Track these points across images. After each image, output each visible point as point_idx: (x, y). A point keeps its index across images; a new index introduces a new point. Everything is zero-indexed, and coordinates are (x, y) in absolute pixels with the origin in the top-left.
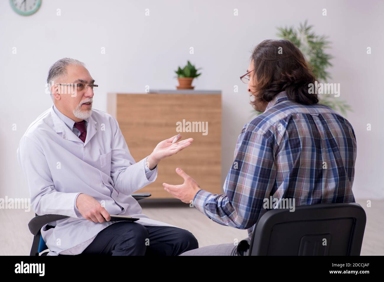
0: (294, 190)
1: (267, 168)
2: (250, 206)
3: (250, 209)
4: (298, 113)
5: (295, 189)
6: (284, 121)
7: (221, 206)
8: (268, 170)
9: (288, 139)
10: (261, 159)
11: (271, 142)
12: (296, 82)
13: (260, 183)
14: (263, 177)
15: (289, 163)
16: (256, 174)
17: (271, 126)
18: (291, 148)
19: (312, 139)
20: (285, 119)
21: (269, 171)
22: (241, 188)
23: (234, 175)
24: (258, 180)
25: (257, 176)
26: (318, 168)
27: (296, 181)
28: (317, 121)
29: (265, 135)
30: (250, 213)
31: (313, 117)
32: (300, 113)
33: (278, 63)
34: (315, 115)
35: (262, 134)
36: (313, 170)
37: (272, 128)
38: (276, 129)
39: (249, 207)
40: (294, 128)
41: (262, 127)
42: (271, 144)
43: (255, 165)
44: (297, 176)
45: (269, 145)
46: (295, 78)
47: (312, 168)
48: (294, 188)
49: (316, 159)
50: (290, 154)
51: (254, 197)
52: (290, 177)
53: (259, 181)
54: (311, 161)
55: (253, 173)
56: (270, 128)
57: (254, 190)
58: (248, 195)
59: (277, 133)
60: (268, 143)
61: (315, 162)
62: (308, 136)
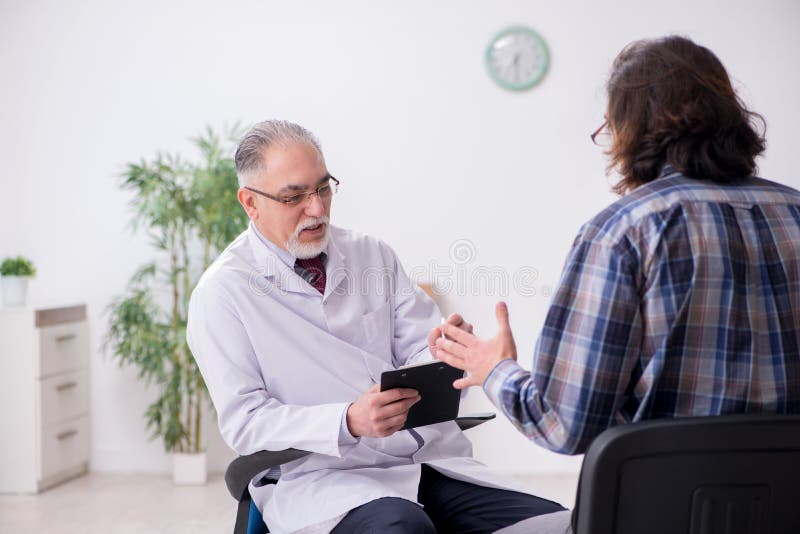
0: (678, 375)
1: (621, 322)
2: (583, 410)
3: (582, 416)
4: (697, 201)
5: (681, 373)
6: (661, 217)
7: (525, 400)
8: (624, 326)
9: (668, 261)
10: (609, 301)
11: (630, 263)
12: (694, 131)
13: (607, 356)
14: (613, 343)
15: (667, 316)
16: (596, 336)
17: (632, 228)
18: (674, 282)
19: (725, 260)
20: (664, 213)
21: (627, 328)
22: (564, 369)
23: (551, 339)
24: (601, 348)
25: (599, 339)
26: (737, 326)
27: (681, 354)
28: (746, 221)
29: (616, 248)
30: (583, 425)
31: (737, 211)
32: (702, 201)
33: (652, 90)
34: (742, 206)
35: (611, 245)
36: (724, 329)
37: (631, 233)
38: (641, 235)
39: (580, 412)
40: (683, 235)
41: (611, 229)
42: (630, 267)
43: (595, 314)
44: (682, 344)
45: (627, 269)
46: (688, 122)
47: (722, 326)
48: (679, 370)
49: (733, 305)
50: (669, 295)
51: (592, 388)
52: (668, 347)
53: (605, 350)
54: (721, 308)
55: (591, 333)
56: (628, 231)
57: (593, 371)
58: (579, 384)
59: (643, 244)
60: (623, 264)
61: (729, 312)
62: (716, 254)
